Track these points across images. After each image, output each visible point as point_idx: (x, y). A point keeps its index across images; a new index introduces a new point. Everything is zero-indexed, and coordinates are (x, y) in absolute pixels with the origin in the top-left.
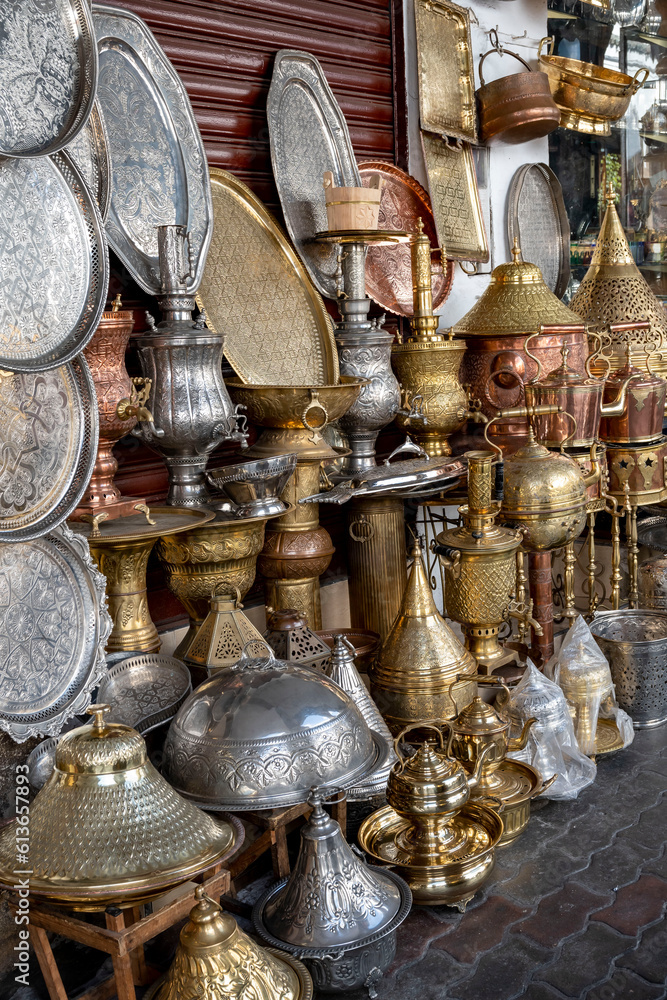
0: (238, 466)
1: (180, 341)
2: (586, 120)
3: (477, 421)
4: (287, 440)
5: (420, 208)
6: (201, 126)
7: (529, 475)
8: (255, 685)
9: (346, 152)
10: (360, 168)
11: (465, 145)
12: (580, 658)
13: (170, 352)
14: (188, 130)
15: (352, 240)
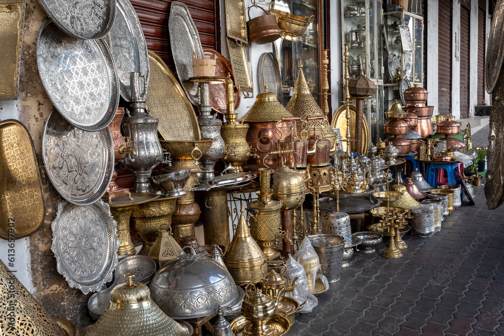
0: (167, 174)
1: (141, 121)
2: (290, 35)
3: (255, 157)
4: (182, 164)
5: (226, 69)
6: (144, 32)
7: (283, 179)
8: (185, 266)
9: (198, 45)
10: (204, 51)
11: (244, 44)
12: (307, 254)
13: (137, 126)
14: (139, 33)
15: (205, 81)
